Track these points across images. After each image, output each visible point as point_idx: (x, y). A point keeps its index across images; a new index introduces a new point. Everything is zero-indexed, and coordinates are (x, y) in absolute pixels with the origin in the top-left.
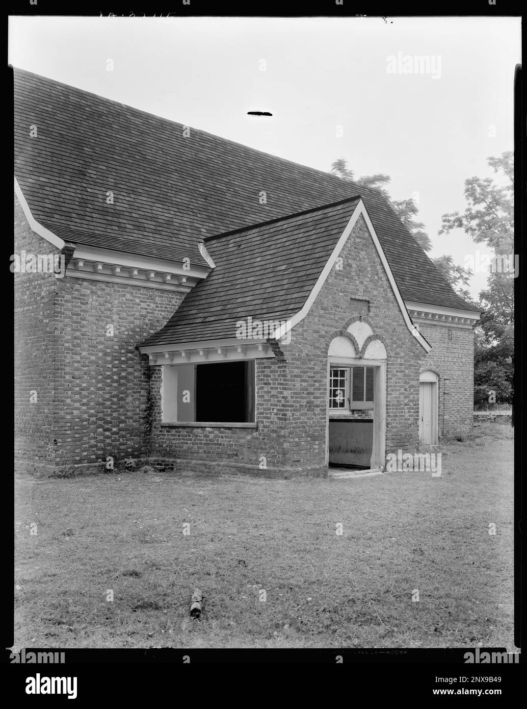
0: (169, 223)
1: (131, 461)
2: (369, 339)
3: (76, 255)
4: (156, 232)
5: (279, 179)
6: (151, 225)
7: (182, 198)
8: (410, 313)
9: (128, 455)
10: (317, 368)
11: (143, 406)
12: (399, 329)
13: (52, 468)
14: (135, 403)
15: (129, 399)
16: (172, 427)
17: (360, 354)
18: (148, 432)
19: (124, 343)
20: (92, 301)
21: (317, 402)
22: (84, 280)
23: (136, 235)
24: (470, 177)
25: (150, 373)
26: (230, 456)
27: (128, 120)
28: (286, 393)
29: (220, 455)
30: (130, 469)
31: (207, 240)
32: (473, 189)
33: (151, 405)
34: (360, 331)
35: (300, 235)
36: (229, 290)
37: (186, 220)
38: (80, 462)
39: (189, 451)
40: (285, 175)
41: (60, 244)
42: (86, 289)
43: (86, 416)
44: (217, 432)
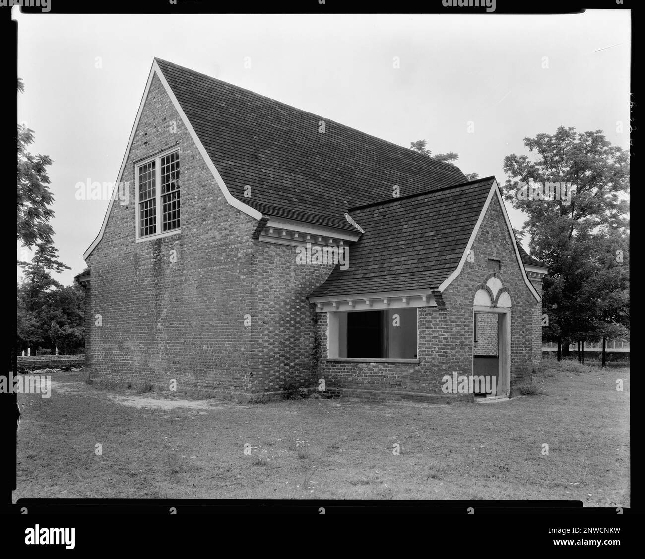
0: (321, 196)
1: (304, 390)
2: (501, 291)
3: (269, 224)
4: (314, 204)
5: (388, 159)
6: (309, 198)
7: (326, 176)
8: (527, 273)
9: (301, 385)
10: (467, 315)
11: (311, 345)
12: (519, 283)
13: (249, 395)
14: (305, 342)
15: (302, 340)
16: (337, 362)
17: (494, 302)
18: (315, 366)
19: (298, 294)
20: (277, 260)
21: (467, 342)
22: (271, 244)
23: (301, 207)
24: (509, 155)
25: (316, 319)
26: (393, 386)
27: (278, 112)
28: (446, 335)
29: (383, 385)
30: (305, 397)
31: (350, 211)
32: (511, 165)
33: (318, 344)
34: (495, 284)
35: (442, 207)
36: (382, 252)
37: (332, 194)
38: (268, 391)
39: (354, 383)
40: (392, 155)
41: (258, 215)
42: (272, 250)
43: (272, 353)
44: (381, 366)
